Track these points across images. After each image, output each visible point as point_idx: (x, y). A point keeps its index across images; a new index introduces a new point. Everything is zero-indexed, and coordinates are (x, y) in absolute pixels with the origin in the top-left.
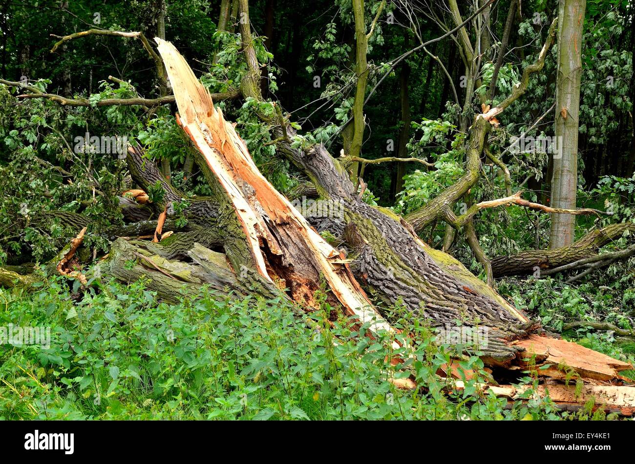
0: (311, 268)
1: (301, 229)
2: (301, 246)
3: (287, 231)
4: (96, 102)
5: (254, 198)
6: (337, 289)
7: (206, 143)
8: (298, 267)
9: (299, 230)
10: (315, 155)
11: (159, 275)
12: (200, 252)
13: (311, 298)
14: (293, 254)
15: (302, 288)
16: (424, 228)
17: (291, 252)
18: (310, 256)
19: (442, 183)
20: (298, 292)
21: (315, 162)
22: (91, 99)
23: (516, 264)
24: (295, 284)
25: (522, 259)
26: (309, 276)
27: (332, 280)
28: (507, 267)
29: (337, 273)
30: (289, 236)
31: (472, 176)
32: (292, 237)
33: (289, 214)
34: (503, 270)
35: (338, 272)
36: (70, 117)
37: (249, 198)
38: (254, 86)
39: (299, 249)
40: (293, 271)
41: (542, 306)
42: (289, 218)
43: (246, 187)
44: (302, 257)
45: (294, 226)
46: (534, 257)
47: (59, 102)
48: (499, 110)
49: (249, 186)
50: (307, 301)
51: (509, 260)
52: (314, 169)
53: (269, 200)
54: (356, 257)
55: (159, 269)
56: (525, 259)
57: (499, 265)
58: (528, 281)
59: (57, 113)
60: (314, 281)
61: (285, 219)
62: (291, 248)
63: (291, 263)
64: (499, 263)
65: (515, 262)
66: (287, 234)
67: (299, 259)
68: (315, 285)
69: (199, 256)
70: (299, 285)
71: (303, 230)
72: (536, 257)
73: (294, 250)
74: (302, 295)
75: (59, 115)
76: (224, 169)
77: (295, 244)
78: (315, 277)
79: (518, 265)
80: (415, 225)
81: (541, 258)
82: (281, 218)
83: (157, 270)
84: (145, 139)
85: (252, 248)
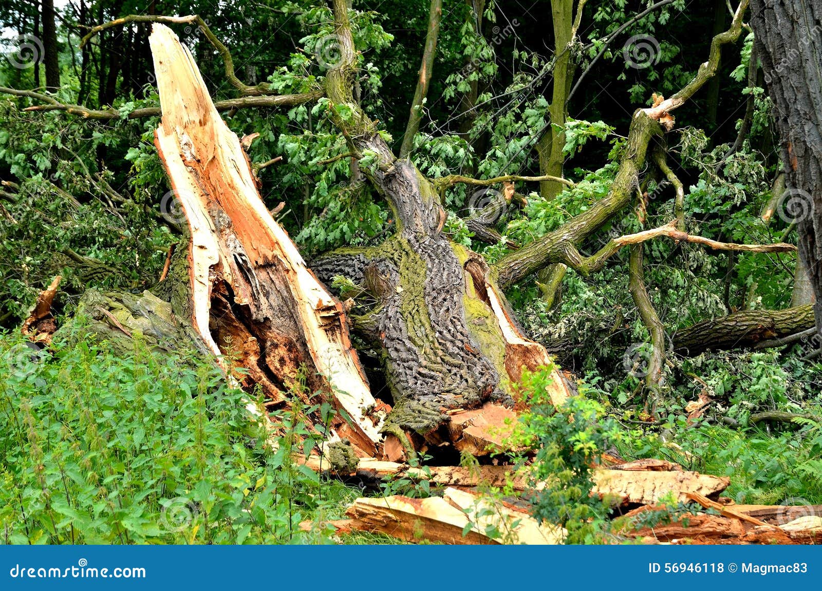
0: (292, 323)
1: (288, 271)
2: (285, 294)
3: (271, 275)
4: (127, 112)
5: (228, 231)
6: (315, 349)
7: (181, 160)
8: (276, 321)
9: (285, 273)
10: (394, 176)
11: (118, 334)
12: (148, 302)
13: (287, 363)
14: (274, 304)
15: (279, 349)
16: (527, 275)
17: (272, 302)
18: (293, 307)
19: (569, 211)
20: (272, 354)
21: (395, 185)
22: (121, 109)
23: (725, 331)
24: (269, 343)
25: (734, 323)
26: (289, 334)
27: (312, 339)
28: (712, 336)
29: (326, 331)
30: (273, 281)
31: (614, 199)
32: (277, 282)
33: (277, 252)
34: (707, 340)
35: (327, 328)
36: (96, 134)
37: (221, 231)
38: (342, 83)
39: (283, 298)
40: (270, 328)
41: (738, 390)
42: (275, 257)
43: (221, 217)
44: (285, 309)
45: (281, 268)
46: (753, 320)
47: (79, 114)
48: (676, 102)
49: (224, 215)
50: (282, 366)
51: (716, 325)
52: (393, 195)
53: (254, 235)
54: (377, 311)
55: (120, 327)
56: (739, 324)
57: (702, 333)
58: (743, 357)
59: (79, 130)
60: (294, 340)
61: (270, 258)
62: (273, 297)
63: (269, 316)
64: (702, 329)
65: (725, 328)
66: (271, 279)
67: (281, 311)
68: (295, 345)
69: (147, 308)
70: (276, 346)
71: (291, 273)
72: (756, 320)
73: (276, 299)
74: (277, 358)
75: (81, 132)
76: (197, 195)
77: (279, 291)
78: (296, 334)
79: (728, 333)
80: (514, 270)
81: (764, 321)
82: (265, 257)
83: (117, 328)
84: (135, 159)
85: (192, 295)
